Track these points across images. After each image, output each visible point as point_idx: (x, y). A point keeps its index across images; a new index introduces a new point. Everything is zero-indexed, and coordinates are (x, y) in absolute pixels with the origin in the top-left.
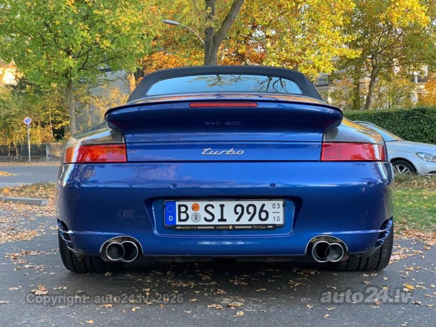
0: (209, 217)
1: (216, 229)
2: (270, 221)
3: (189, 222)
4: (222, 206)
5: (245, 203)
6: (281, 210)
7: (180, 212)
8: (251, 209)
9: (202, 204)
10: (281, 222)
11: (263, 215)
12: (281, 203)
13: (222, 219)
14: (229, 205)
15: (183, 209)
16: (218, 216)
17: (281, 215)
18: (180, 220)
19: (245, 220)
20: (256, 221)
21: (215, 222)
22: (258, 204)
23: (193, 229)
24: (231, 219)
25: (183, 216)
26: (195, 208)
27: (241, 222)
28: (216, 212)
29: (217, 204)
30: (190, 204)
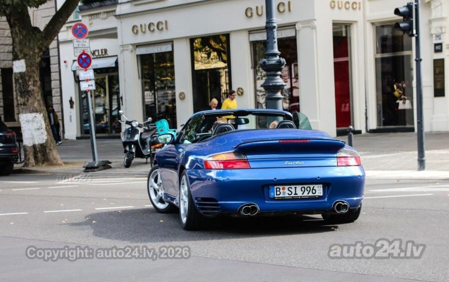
0: (290, 193)
1: (293, 199)
2: (317, 194)
3: (281, 196)
4: (296, 188)
5: (306, 186)
6: (322, 189)
7: (277, 191)
8: (308, 189)
9: (287, 187)
10: (322, 194)
11: (314, 191)
12: (321, 186)
13: (296, 194)
14: (299, 187)
15: (278, 190)
16: (294, 193)
17: (322, 191)
18: (277, 195)
19: (306, 194)
20: (311, 194)
21: (293, 195)
22: (312, 186)
23: (283, 199)
24: (300, 194)
25: (278, 193)
26: (284, 189)
27: (304, 195)
28: (293, 190)
29: (293, 187)
30: (281, 187)
